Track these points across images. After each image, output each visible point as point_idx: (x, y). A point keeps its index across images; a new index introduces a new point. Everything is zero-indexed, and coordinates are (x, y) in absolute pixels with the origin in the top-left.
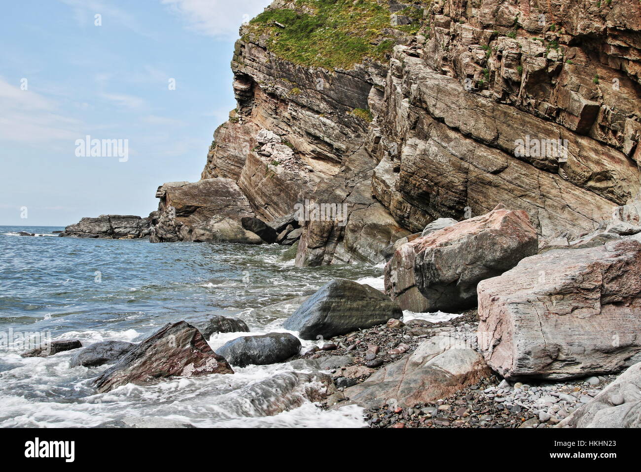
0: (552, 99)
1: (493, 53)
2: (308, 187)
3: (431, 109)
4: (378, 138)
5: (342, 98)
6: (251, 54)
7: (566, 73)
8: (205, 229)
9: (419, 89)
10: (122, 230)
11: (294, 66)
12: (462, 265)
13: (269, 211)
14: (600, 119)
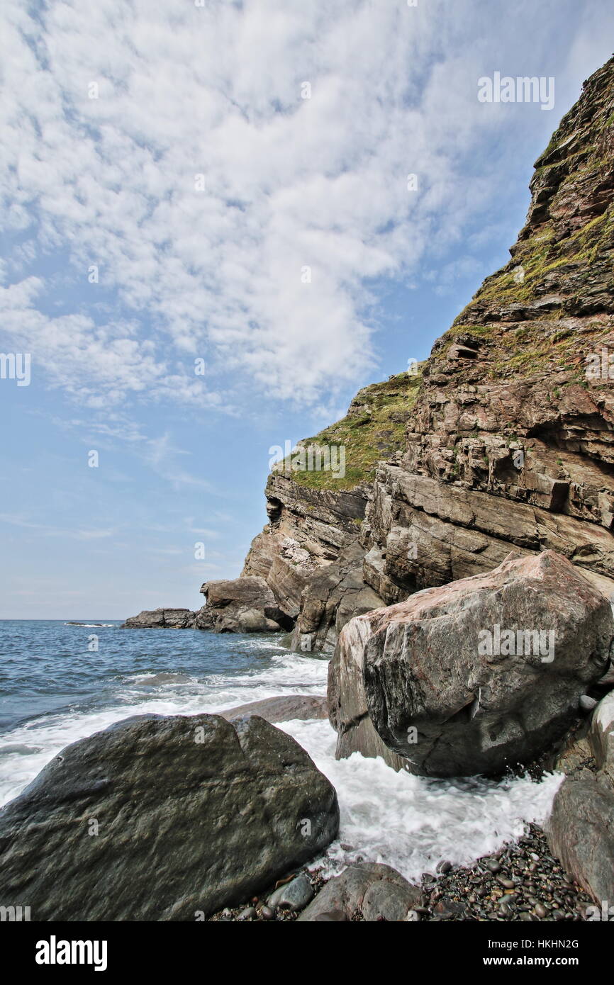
0: (520, 483)
1: (460, 452)
3: (411, 501)
4: (369, 532)
5: (345, 512)
6: (279, 483)
7: (530, 458)
8: (233, 618)
9: (399, 486)
10: (172, 621)
11: (310, 490)
12: (478, 664)
13: (290, 603)
14: (571, 496)
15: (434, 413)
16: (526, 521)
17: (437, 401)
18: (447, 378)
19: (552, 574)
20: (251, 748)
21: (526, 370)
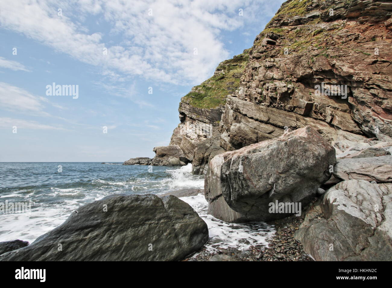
0: (291, 103)
1: (264, 90)
4: (223, 126)
5: (213, 118)
6: (184, 106)
7: (296, 92)
8: (167, 161)
9: (236, 105)
10: (143, 162)
11: (197, 109)
12: (275, 174)
13: (190, 155)
14: (314, 109)
15: (253, 72)
16: (292, 120)
17: (255, 66)
18: (261, 55)
19: (311, 135)
20: (169, 208)
21: (299, 50)
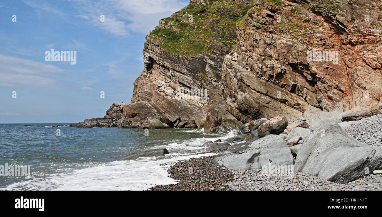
0: (283, 81)
1: (264, 65)
2: (182, 105)
3: (246, 83)
5: (194, 68)
6: (152, 48)
7: (287, 73)
8: (147, 123)
9: (240, 75)
11: (172, 54)
13: (167, 115)
14: (297, 88)
15: (254, 43)
16: (283, 94)
17: (256, 38)
18: (260, 26)
